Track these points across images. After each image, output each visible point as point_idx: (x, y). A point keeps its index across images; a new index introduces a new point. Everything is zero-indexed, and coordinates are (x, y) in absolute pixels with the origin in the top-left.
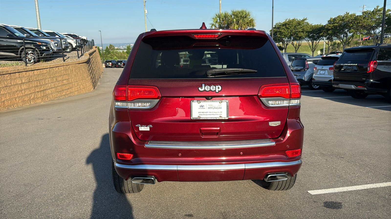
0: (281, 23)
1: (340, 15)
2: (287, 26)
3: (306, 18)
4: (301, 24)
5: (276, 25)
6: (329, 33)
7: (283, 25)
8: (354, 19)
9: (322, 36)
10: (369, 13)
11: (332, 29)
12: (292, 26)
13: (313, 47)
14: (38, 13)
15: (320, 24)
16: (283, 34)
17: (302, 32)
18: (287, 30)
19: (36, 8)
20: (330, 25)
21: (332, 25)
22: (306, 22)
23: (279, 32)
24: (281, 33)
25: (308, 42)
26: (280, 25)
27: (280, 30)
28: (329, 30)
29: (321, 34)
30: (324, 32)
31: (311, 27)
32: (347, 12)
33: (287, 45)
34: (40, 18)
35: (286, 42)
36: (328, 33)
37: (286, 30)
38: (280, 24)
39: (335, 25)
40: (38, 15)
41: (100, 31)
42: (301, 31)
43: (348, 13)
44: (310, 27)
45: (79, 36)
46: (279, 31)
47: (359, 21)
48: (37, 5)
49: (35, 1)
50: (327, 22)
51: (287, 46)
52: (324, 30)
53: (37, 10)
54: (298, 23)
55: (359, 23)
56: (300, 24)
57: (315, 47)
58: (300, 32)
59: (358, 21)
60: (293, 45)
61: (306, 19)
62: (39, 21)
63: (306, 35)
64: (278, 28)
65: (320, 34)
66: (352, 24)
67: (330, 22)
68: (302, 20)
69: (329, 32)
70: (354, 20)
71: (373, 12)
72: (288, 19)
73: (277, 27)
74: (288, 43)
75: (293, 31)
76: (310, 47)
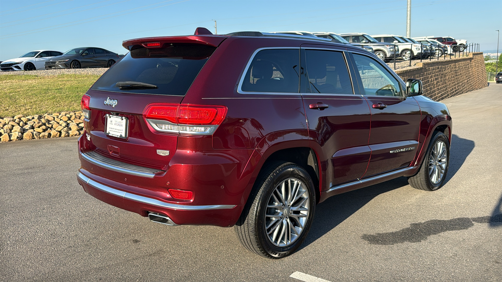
14: (409, 13)
19: (408, 6)
34: (410, 19)
40: (409, 15)
41: (498, 31)
45: (455, 40)
48: (409, 3)
49: (408, 2)
53: (409, 9)
62: (408, 22)
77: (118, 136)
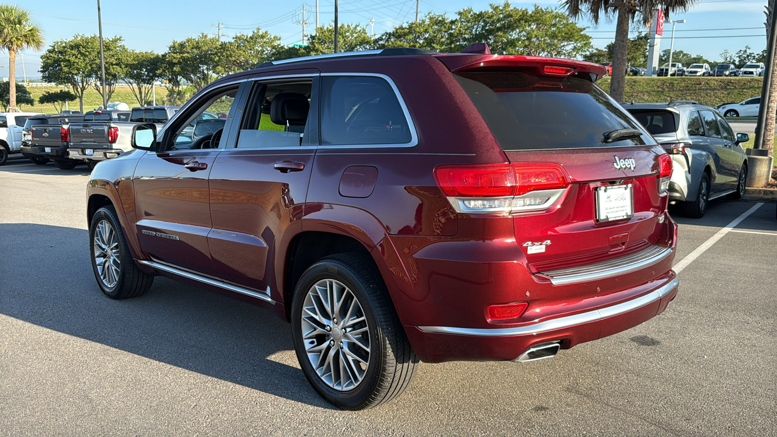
0: (65, 43)
1: (190, 38)
2: (83, 50)
3: (121, 37)
4: (112, 48)
5: (55, 45)
6: (175, 71)
7: (72, 48)
8: (220, 47)
9: (160, 76)
10: (246, 40)
11: (179, 63)
12: (93, 51)
13: (141, 97)
15: (152, 52)
16: (74, 65)
17: (117, 64)
18: (82, 58)
20: (175, 55)
21: (179, 56)
22: (120, 46)
23: (65, 60)
24: (69, 64)
25: (131, 87)
26: (64, 47)
27: (67, 58)
28: (174, 64)
29: (158, 72)
30: (165, 68)
31: (135, 56)
32: (203, 34)
33: (83, 89)
35: (80, 84)
36: (172, 71)
37: (80, 59)
38: (64, 45)
39: (184, 55)
42: (114, 63)
43: (205, 35)
44: (132, 56)
46: (64, 58)
47: (230, 53)
50: (168, 49)
51: (84, 92)
52: (165, 63)
54: (106, 46)
55: (231, 56)
56: (110, 47)
57: (145, 97)
58: (112, 64)
59: (228, 53)
60: (97, 89)
61: (120, 39)
63: (127, 72)
64: (61, 53)
65: (156, 72)
66: (218, 56)
67: (173, 48)
68: (111, 40)
69: (175, 68)
70: (220, 49)
71: (251, 38)
72: (81, 34)
73: (57, 50)
74: (86, 85)
75: (96, 62)
76: (136, 96)
77: (623, 216)
